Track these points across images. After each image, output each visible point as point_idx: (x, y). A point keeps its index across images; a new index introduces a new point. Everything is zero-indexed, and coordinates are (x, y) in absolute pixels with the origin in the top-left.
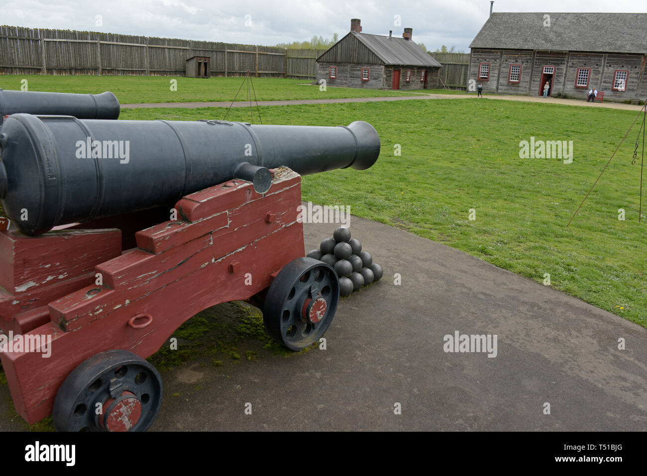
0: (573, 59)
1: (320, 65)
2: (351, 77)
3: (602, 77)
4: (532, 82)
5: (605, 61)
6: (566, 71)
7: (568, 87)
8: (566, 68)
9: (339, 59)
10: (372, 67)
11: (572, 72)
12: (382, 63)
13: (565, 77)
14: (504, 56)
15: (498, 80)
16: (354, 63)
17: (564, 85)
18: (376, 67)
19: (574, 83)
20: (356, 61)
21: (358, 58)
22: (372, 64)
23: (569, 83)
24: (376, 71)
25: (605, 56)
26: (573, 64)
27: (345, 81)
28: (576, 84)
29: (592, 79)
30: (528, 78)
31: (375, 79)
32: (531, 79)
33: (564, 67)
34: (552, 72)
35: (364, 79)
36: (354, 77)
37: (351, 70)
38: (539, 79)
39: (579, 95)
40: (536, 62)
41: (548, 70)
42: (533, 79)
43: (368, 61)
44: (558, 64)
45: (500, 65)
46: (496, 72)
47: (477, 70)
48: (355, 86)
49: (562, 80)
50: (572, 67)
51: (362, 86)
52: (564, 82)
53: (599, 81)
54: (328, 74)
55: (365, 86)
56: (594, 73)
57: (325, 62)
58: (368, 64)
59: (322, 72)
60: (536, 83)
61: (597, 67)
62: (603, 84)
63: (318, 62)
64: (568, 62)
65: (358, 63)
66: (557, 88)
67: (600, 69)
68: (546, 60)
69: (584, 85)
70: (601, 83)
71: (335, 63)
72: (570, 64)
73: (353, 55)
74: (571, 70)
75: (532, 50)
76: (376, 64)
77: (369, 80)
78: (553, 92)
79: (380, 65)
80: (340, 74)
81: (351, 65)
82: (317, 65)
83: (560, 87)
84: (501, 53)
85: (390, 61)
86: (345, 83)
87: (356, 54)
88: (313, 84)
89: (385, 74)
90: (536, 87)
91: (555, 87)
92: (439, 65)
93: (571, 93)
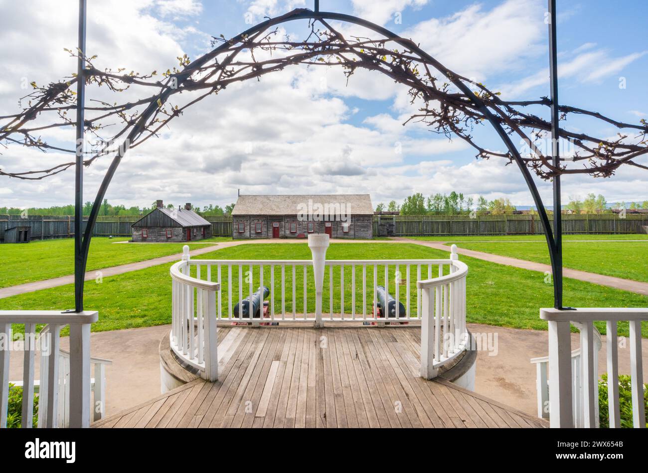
0: (287, 218)
1: (135, 229)
2: (158, 235)
3: (302, 226)
4: (269, 232)
6: (285, 225)
7: (287, 233)
8: (285, 223)
9: (149, 225)
10: (174, 229)
12: (180, 226)
13: (285, 228)
14: (252, 219)
15: (250, 231)
16: (161, 227)
17: (285, 232)
18: (177, 229)
20: (161, 225)
21: (163, 224)
22: (174, 227)
23: (287, 231)
24: (176, 231)
27: (154, 238)
28: (290, 231)
29: (298, 228)
30: (265, 230)
31: (176, 236)
32: (267, 230)
33: (283, 223)
34: (278, 226)
35: (168, 236)
36: (161, 236)
37: (158, 231)
38: (271, 230)
39: (293, 236)
40: (269, 221)
41: (276, 225)
42: (269, 230)
43: (171, 225)
44: (280, 222)
45: (250, 223)
46: (248, 227)
47: (237, 226)
48: (163, 241)
49: (283, 229)
51: (167, 241)
52: (285, 230)
54: (141, 234)
55: (169, 241)
56: (298, 225)
57: (138, 227)
58: (171, 227)
59: (137, 234)
60: (271, 232)
61: (299, 222)
63: (133, 227)
65: (164, 227)
66: (281, 233)
67: (301, 223)
68: (273, 220)
69: (294, 231)
70: (302, 229)
71: (147, 227)
72: (286, 221)
73: (160, 222)
74: (287, 224)
75: (266, 215)
76: (176, 227)
77: (172, 237)
78: (280, 236)
79: (179, 227)
80: (150, 234)
81: (158, 228)
82: (133, 229)
83: (283, 233)
84: (250, 217)
85: (185, 224)
86: (155, 240)
87: (162, 222)
88: (130, 241)
89: (183, 232)
90: (271, 234)
91: (280, 233)
92: (210, 224)
93: (289, 236)
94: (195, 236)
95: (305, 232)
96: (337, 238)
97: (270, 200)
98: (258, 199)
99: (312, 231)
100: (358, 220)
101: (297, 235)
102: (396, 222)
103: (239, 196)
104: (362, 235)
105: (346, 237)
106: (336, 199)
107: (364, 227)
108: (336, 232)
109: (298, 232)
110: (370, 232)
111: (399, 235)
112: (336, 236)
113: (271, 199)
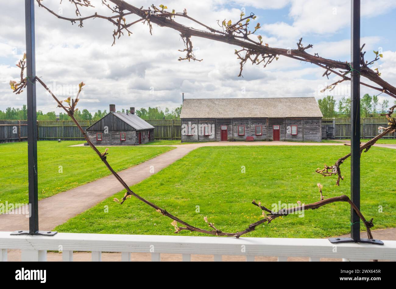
0: (235, 122)
1: (89, 132)
2: (113, 139)
3: (250, 129)
4: (217, 134)
5: (250, 122)
6: (233, 128)
7: (235, 135)
8: (233, 126)
9: (103, 129)
10: (127, 132)
11: (236, 128)
12: (134, 129)
13: (233, 131)
14: (199, 122)
16: (115, 131)
17: (233, 135)
18: (130, 132)
19: (237, 133)
20: (115, 129)
21: (117, 128)
22: (127, 130)
23: (235, 133)
24: (130, 134)
25: (250, 120)
26: (235, 124)
27: (109, 142)
28: (238, 134)
29: (246, 131)
31: (130, 139)
33: (231, 126)
34: (226, 128)
35: (122, 139)
36: (115, 139)
37: (113, 135)
38: (220, 133)
39: (240, 139)
40: (217, 124)
41: (224, 128)
42: (217, 133)
43: (124, 129)
44: (228, 125)
48: (117, 144)
49: (231, 132)
50: (235, 125)
51: (121, 144)
52: (233, 133)
53: (249, 132)
54: (95, 138)
55: (123, 144)
56: (246, 128)
57: (92, 131)
59: (92, 137)
60: (219, 135)
61: (247, 125)
62: (251, 133)
63: (88, 131)
64: (233, 123)
65: (117, 131)
66: (229, 136)
67: (249, 126)
68: (222, 123)
69: (242, 134)
70: (250, 132)
71: (101, 131)
72: (234, 124)
73: (114, 126)
74: (235, 127)
75: (215, 118)
76: (130, 130)
77: (125, 140)
78: (228, 139)
79: (133, 131)
80: (105, 138)
81: (112, 132)
82: (88, 132)
83: (231, 136)
84: (198, 120)
85: (138, 128)
86: (109, 143)
87: (115, 125)
88: (85, 145)
89: (136, 136)
90: (219, 137)
91: (228, 136)
92: (153, 127)
93: (237, 138)
94: (144, 139)
95: (253, 135)
96: (285, 141)
97: (215, 104)
98: (203, 103)
99: (260, 134)
100: (306, 123)
101: (245, 137)
102: (336, 124)
103: (184, 100)
104: (311, 138)
105: (294, 139)
106: (281, 102)
107: (312, 130)
108: (284, 135)
109: (246, 135)
110: (319, 135)
111: (339, 138)
112: (284, 138)
113: (215, 102)
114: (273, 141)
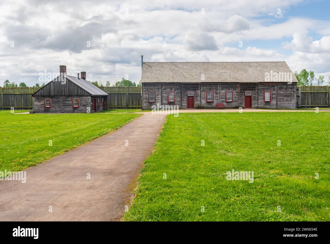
0: (203, 87)
1: (35, 98)
2: (63, 106)
3: (220, 96)
4: (183, 101)
5: (220, 87)
6: (200, 94)
7: (203, 102)
8: (200, 92)
9: (52, 93)
10: (81, 98)
11: (204, 94)
12: (91, 95)
13: (200, 97)
14: (164, 87)
15: (162, 101)
16: (66, 96)
17: (200, 101)
18: (84, 98)
19: (206, 100)
20: (67, 94)
21: (68, 92)
22: (81, 96)
23: (203, 100)
24: (84, 100)
25: (220, 85)
26: (203, 89)
27: (59, 109)
28: (207, 100)
29: (215, 97)
30: (179, 99)
31: (84, 106)
32: (181, 99)
33: (199, 91)
34: (193, 94)
35: (74, 106)
36: (66, 106)
37: (63, 100)
38: (186, 99)
39: (209, 106)
40: (183, 90)
41: (191, 93)
42: (182, 99)
43: (78, 93)
44: (195, 90)
45: (162, 92)
46: (160, 96)
47: (147, 96)
48: (69, 112)
49: (199, 99)
50: (203, 91)
51: (73, 112)
52: (200, 100)
53: (219, 98)
54: (43, 104)
55: (76, 111)
56: (216, 94)
57: (39, 96)
58: (78, 96)
59: (39, 104)
60: (185, 101)
61: (216, 90)
62: (221, 99)
63: (34, 96)
64: (200, 88)
65: (69, 96)
66: (197, 103)
67: (218, 91)
68: (188, 88)
69: (211, 101)
70: (220, 99)
71: (49, 96)
72: (202, 90)
73: (65, 90)
74: (203, 93)
75: (180, 83)
76: (84, 96)
77: (78, 107)
78: (195, 106)
79: (87, 96)
80: (54, 104)
81: (63, 97)
82: (33, 98)
83: (199, 102)
84: (162, 85)
85: (93, 93)
86: (59, 111)
87: (67, 90)
88: (31, 113)
89: (92, 102)
90: (185, 104)
91: (195, 103)
92: (107, 94)
93: (205, 106)
94: (99, 106)
95: (223, 102)
96: (257, 108)
97: (179, 68)
98: (165, 66)
99: (231, 101)
100: (281, 88)
101: (214, 105)
102: (301, 93)
103: (143, 63)
104: (285, 105)
105: (267, 106)
106: (251, 66)
107: (287, 96)
108: (256, 102)
109: (215, 102)
110: (294, 101)
111: (305, 107)
112: (256, 105)
113: (179, 66)
114: (245, 108)
